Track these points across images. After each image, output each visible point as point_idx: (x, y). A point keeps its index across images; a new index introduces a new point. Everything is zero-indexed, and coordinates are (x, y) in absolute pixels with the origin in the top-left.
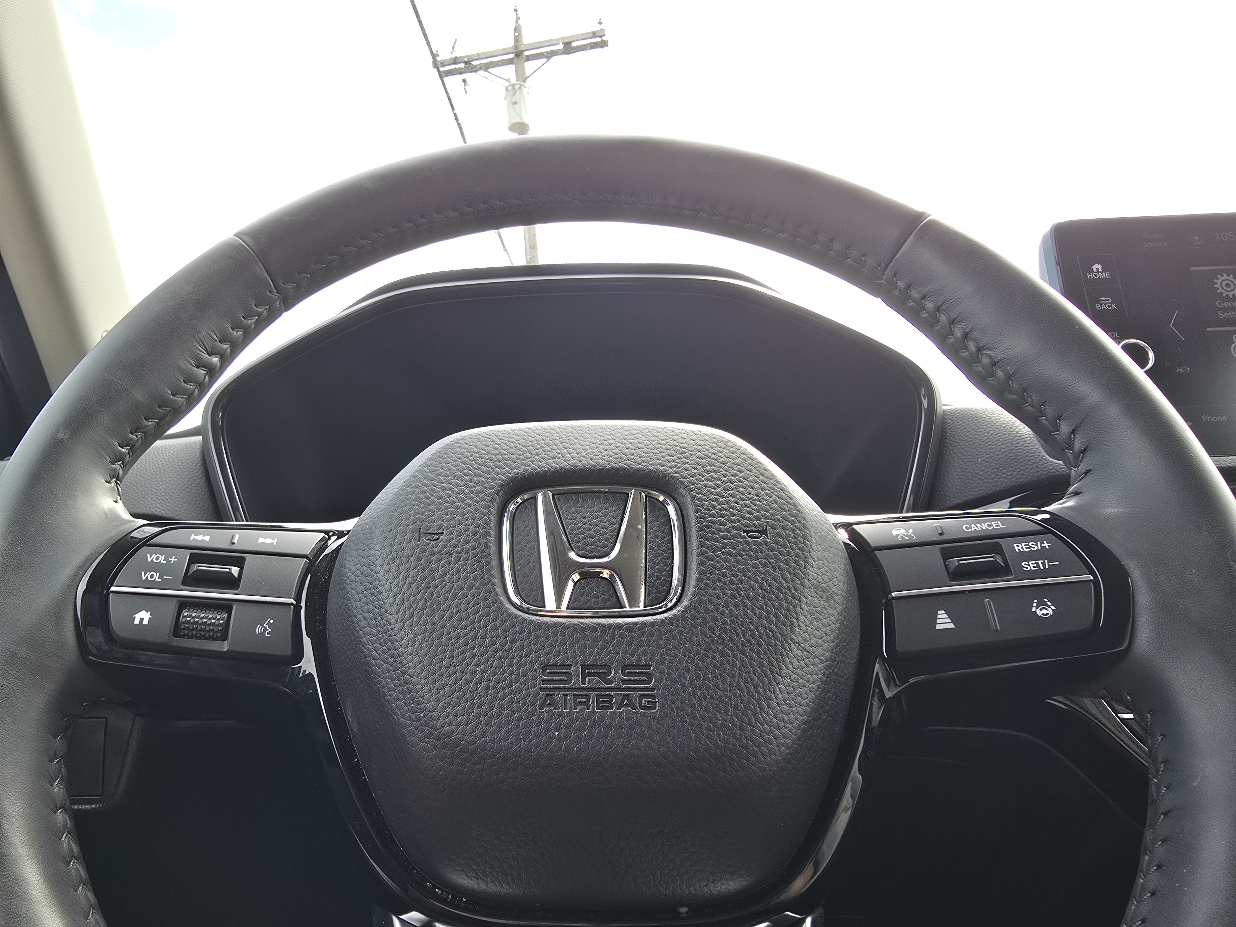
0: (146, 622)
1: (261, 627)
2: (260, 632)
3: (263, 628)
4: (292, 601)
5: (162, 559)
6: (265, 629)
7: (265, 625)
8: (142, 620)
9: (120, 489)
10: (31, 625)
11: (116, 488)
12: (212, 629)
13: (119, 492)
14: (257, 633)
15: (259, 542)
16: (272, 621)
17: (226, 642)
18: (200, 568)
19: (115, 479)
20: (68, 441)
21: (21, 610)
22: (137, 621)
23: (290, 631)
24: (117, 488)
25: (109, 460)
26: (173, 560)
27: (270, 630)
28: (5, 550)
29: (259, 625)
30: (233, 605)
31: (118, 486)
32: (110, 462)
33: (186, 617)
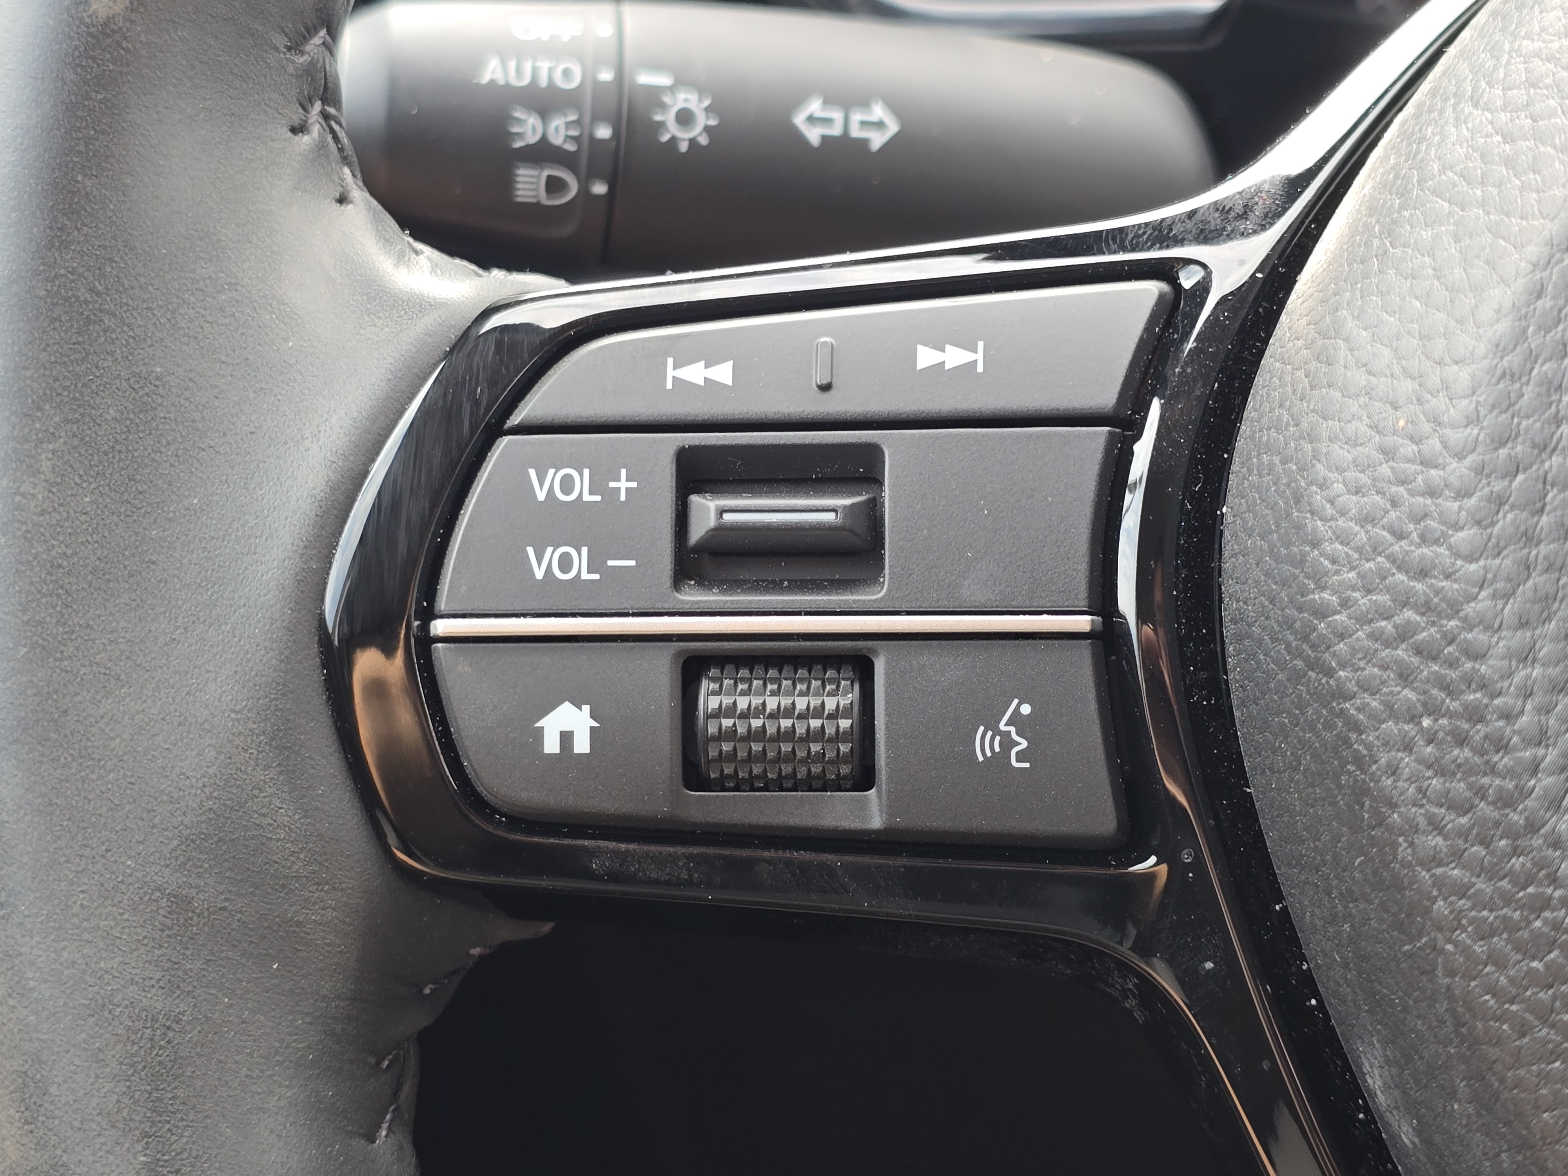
0: (582, 745)
1: (990, 733)
2: (989, 754)
3: (998, 738)
4: (1083, 623)
5: (582, 482)
6: (1008, 743)
7: (1002, 727)
8: (566, 738)
9: (342, 135)
10: (207, 790)
11: (330, 138)
12: (818, 753)
13: (341, 150)
14: (981, 759)
15: (920, 366)
16: (1026, 709)
17: (872, 792)
18: (728, 517)
19: (318, 106)
20: (132, 22)
21: (160, 738)
22: (551, 745)
23: (1100, 741)
24: (333, 131)
25: (281, 41)
26: (623, 484)
27: (1024, 744)
28: (43, 512)
29: (982, 729)
30: (877, 654)
31: (333, 123)
32: (289, 49)
33: (717, 714)
